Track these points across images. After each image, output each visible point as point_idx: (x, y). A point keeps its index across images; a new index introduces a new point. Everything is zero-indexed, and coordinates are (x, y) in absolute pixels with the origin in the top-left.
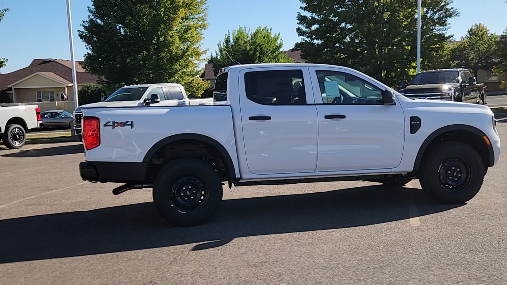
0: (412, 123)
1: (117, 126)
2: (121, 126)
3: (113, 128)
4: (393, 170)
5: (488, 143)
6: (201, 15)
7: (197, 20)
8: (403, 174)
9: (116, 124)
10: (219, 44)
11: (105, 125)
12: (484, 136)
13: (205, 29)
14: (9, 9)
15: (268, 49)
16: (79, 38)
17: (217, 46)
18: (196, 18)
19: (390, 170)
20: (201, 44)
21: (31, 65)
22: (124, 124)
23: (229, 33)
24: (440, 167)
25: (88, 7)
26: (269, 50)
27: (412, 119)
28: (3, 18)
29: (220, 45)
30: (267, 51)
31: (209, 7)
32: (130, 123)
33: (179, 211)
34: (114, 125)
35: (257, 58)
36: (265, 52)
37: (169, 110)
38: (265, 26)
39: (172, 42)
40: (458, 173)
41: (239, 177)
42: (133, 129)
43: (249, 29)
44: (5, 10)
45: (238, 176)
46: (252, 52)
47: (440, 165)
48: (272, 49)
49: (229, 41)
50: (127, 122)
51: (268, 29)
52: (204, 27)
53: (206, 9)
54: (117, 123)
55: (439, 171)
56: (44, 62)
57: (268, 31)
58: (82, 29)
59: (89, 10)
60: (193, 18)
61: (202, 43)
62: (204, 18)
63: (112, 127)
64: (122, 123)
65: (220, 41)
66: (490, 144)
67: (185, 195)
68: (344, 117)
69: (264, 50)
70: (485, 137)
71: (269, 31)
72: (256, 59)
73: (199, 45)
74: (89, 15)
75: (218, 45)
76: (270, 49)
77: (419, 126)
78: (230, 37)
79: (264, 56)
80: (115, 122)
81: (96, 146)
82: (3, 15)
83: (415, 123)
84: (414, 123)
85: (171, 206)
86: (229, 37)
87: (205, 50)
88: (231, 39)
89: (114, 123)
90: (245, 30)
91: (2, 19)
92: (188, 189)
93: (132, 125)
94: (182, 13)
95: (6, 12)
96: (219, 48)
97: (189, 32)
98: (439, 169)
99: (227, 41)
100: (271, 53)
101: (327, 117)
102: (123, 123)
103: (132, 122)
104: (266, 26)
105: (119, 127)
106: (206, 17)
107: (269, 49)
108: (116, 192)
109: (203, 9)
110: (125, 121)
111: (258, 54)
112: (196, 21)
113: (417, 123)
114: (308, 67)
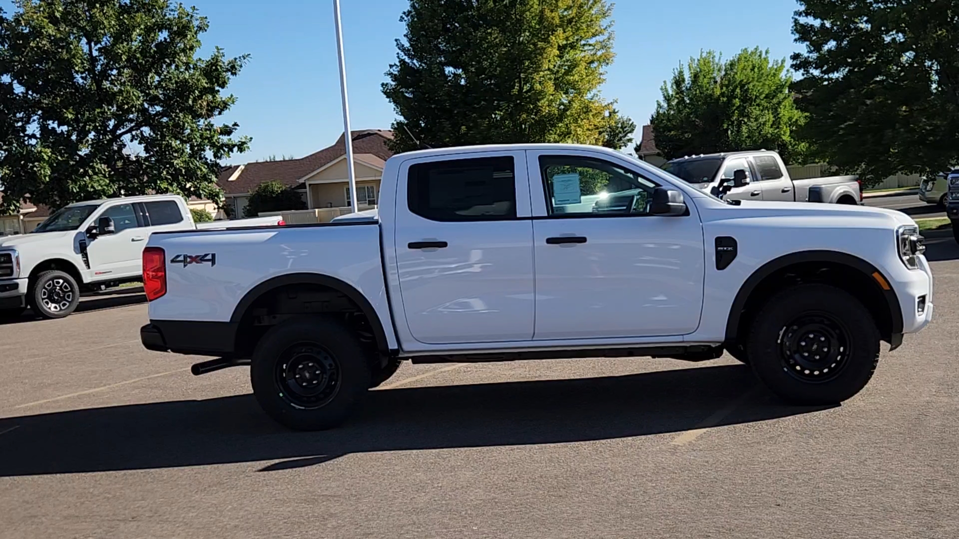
0: (719, 248)
1: (190, 263)
2: (197, 263)
3: (185, 266)
4: (687, 338)
5: (886, 288)
6: (599, 38)
7: (591, 48)
8: (713, 345)
9: (189, 260)
10: (664, 88)
11: (173, 261)
12: (874, 272)
13: (607, 64)
14: (249, 55)
15: (759, 91)
16: (385, 96)
17: (660, 91)
18: (590, 45)
20: (598, 93)
21: (338, 142)
22: (201, 259)
23: (681, 65)
24: (781, 333)
25: (396, 40)
26: (761, 94)
27: (719, 241)
28: (240, 71)
29: (666, 88)
30: (758, 94)
31: (614, 21)
32: (209, 257)
33: (292, 404)
34: (187, 260)
35: (735, 110)
36: (754, 97)
38: (755, 47)
39: (542, 91)
40: (821, 345)
41: (396, 347)
42: (215, 266)
43: (719, 54)
44: (243, 57)
46: (725, 99)
47: (781, 330)
48: (767, 92)
49: (684, 80)
50: (206, 255)
51: (761, 52)
52: (605, 60)
53: (609, 26)
54: (190, 257)
55: (779, 341)
56: (359, 135)
57: (760, 56)
58: (388, 80)
59: (398, 44)
60: (584, 45)
61: (599, 91)
62: (607, 43)
63: (182, 264)
64: (198, 256)
65: (665, 82)
66: (889, 289)
67: (303, 378)
68: (583, 240)
69: (751, 95)
70: (876, 275)
71: (763, 56)
72: (733, 112)
73: (594, 94)
74: (398, 54)
75: (661, 89)
76: (763, 92)
77: (734, 254)
78: (685, 73)
79: (751, 105)
80: (189, 255)
81: (159, 295)
82: (241, 66)
83: (725, 248)
84: (722, 248)
85: (279, 396)
86: (682, 72)
87: (610, 102)
88: (687, 76)
89: (185, 257)
90: (713, 58)
91: (239, 73)
92: (306, 368)
93: (213, 260)
94: (559, 37)
95: (245, 60)
96: (664, 95)
97: (574, 72)
98: (780, 337)
99: (678, 82)
100: (765, 100)
101: (550, 241)
102: (199, 258)
103: (213, 255)
104: (758, 47)
105: (194, 263)
106: (611, 41)
107: (761, 91)
108: (197, 370)
109: (602, 28)
110: (203, 254)
111: (737, 102)
112: (589, 50)
113: (729, 249)
114: (526, 150)
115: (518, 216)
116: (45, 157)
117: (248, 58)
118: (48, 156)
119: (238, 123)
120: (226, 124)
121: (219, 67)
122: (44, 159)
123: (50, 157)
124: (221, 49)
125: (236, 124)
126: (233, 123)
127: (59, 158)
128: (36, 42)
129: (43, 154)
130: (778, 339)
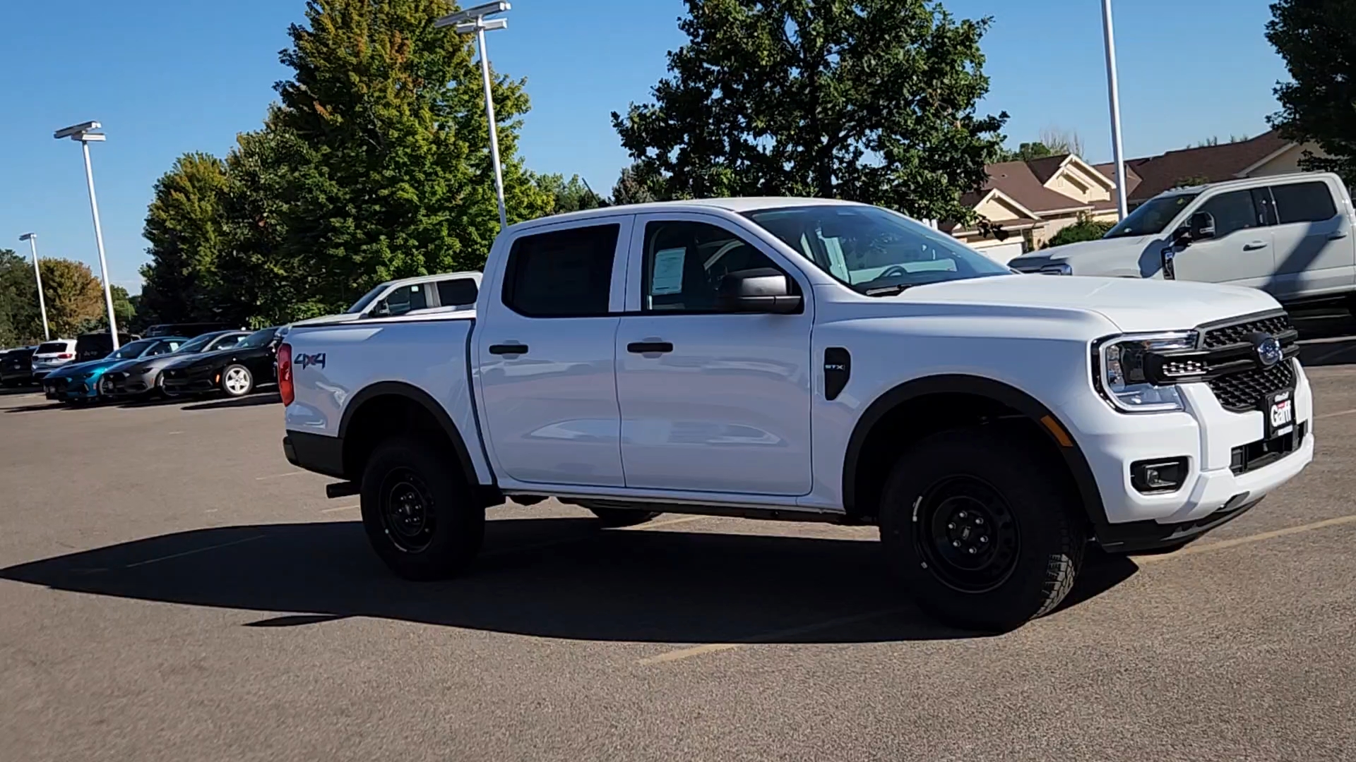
0: (829, 366)
1: (308, 364)
2: (313, 364)
3: (304, 367)
5: (1065, 442)
9: (306, 360)
11: (297, 361)
12: (1043, 416)
19: (792, 501)
22: (315, 360)
24: (916, 506)
27: (828, 355)
28: (978, 42)
32: (321, 358)
33: (397, 545)
37: (378, 330)
40: (977, 530)
41: (490, 482)
42: (324, 369)
44: (983, 21)
45: (484, 479)
47: (916, 501)
50: (319, 355)
54: (308, 357)
55: (915, 519)
63: (302, 365)
64: (313, 356)
66: (1071, 444)
67: (405, 513)
68: (667, 347)
70: (1047, 420)
77: (844, 376)
80: (306, 354)
82: (979, 35)
83: (834, 366)
85: (385, 533)
89: (305, 357)
91: (977, 45)
92: (407, 501)
93: (323, 362)
95: (986, 26)
98: (915, 513)
101: (633, 348)
103: (324, 356)
108: (331, 493)
110: (316, 354)
113: (840, 367)
114: (635, 214)
115: (610, 310)
116: (725, 180)
117: (989, 23)
118: (727, 178)
119: (1008, 113)
120: (992, 115)
121: (946, 40)
122: (724, 184)
123: (730, 181)
124: (949, 14)
125: (1004, 115)
126: (1000, 113)
127: (744, 180)
128: (722, 32)
129: (722, 176)
130: (912, 515)
